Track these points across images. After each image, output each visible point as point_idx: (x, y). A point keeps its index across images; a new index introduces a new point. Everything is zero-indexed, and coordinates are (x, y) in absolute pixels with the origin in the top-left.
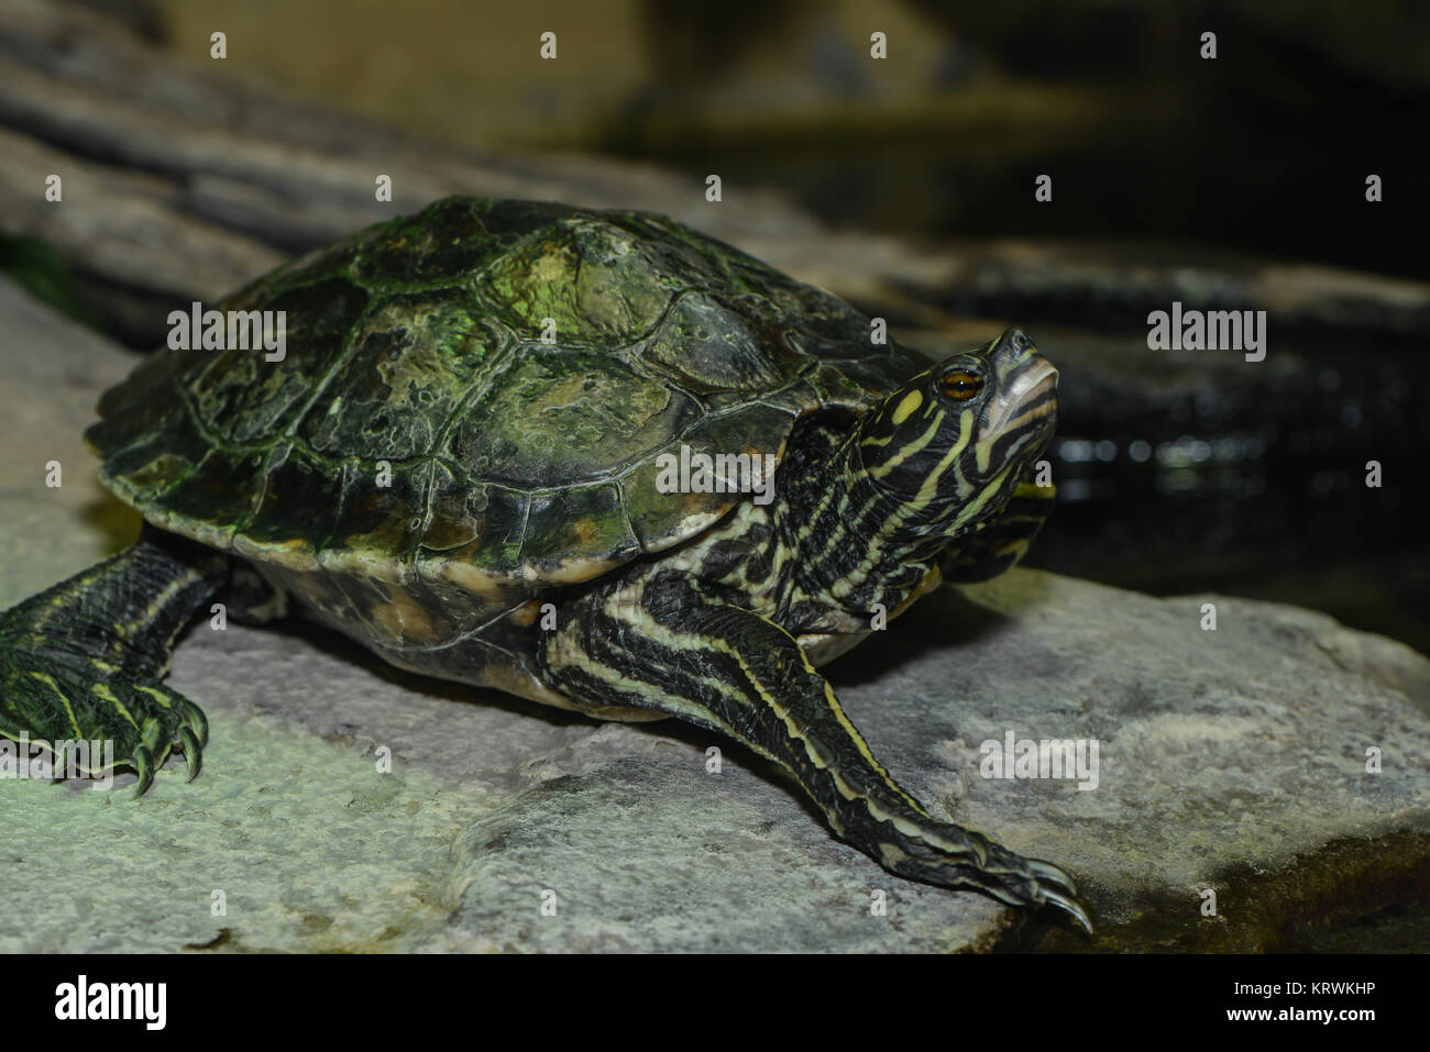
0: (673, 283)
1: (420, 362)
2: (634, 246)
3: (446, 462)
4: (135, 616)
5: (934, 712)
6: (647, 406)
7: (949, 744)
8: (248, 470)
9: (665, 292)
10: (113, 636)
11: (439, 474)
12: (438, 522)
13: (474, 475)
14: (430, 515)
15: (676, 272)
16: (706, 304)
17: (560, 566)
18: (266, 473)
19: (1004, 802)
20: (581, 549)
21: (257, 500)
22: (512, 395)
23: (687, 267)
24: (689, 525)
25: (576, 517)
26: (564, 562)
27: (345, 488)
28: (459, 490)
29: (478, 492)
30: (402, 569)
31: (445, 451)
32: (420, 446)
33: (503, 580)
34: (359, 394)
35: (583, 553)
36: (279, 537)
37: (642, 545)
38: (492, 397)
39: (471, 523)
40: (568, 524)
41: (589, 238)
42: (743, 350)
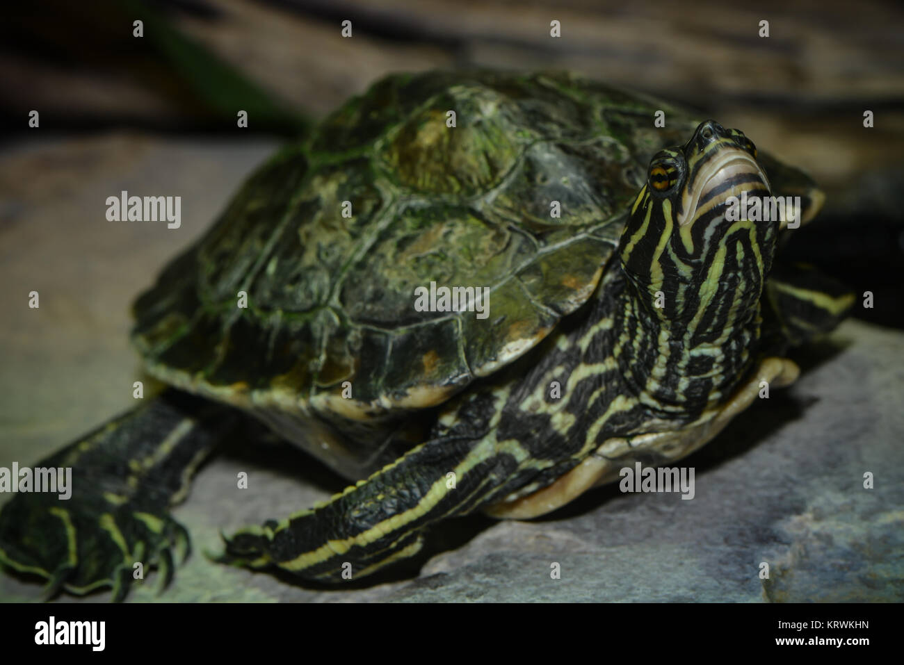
0: (527, 135)
1: (327, 225)
2: (500, 107)
3: (335, 310)
4: (150, 453)
5: (798, 489)
6: (491, 248)
7: (796, 519)
8: (217, 324)
9: (518, 145)
10: (128, 472)
11: (330, 320)
12: (329, 362)
13: (353, 319)
14: (323, 357)
15: (533, 125)
16: (549, 151)
17: (406, 395)
18: (226, 328)
19: (830, 569)
20: (423, 379)
21: (220, 350)
22: (389, 248)
23: (547, 119)
24: (509, 351)
25: (425, 351)
26: (409, 391)
27: (273, 336)
28: (341, 333)
29: (355, 334)
30: (302, 404)
31: (335, 301)
32: (320, 297)
33: (368, 409)
34: (286, 255)
35: (424, 381)
36: (229, 382)
37: (472, 371)
38: (372, 250)
39: (349, 361)
40: (418, 356)
41: (465, 102)
42: (577, 189)
